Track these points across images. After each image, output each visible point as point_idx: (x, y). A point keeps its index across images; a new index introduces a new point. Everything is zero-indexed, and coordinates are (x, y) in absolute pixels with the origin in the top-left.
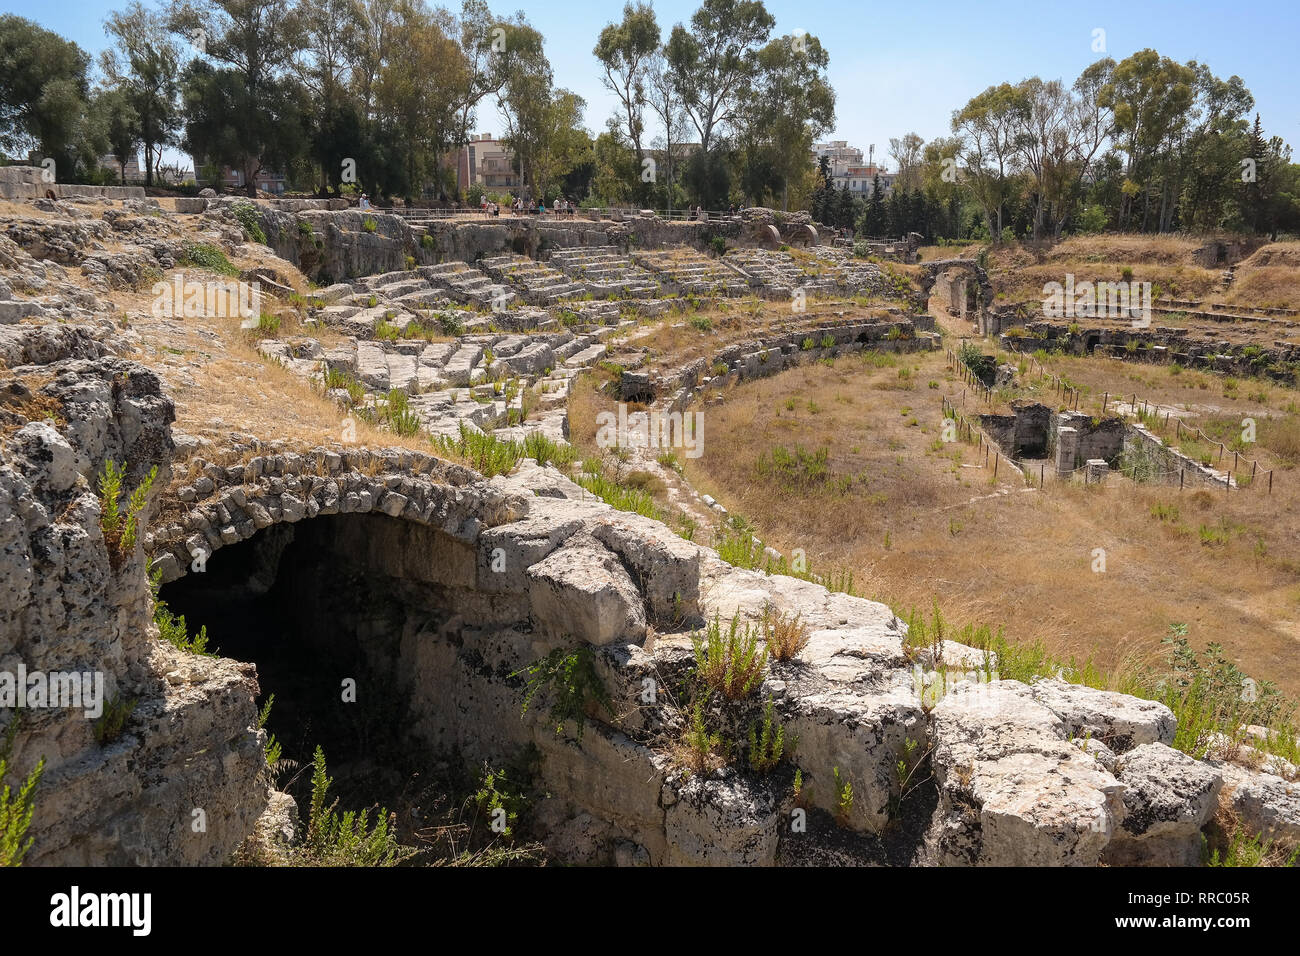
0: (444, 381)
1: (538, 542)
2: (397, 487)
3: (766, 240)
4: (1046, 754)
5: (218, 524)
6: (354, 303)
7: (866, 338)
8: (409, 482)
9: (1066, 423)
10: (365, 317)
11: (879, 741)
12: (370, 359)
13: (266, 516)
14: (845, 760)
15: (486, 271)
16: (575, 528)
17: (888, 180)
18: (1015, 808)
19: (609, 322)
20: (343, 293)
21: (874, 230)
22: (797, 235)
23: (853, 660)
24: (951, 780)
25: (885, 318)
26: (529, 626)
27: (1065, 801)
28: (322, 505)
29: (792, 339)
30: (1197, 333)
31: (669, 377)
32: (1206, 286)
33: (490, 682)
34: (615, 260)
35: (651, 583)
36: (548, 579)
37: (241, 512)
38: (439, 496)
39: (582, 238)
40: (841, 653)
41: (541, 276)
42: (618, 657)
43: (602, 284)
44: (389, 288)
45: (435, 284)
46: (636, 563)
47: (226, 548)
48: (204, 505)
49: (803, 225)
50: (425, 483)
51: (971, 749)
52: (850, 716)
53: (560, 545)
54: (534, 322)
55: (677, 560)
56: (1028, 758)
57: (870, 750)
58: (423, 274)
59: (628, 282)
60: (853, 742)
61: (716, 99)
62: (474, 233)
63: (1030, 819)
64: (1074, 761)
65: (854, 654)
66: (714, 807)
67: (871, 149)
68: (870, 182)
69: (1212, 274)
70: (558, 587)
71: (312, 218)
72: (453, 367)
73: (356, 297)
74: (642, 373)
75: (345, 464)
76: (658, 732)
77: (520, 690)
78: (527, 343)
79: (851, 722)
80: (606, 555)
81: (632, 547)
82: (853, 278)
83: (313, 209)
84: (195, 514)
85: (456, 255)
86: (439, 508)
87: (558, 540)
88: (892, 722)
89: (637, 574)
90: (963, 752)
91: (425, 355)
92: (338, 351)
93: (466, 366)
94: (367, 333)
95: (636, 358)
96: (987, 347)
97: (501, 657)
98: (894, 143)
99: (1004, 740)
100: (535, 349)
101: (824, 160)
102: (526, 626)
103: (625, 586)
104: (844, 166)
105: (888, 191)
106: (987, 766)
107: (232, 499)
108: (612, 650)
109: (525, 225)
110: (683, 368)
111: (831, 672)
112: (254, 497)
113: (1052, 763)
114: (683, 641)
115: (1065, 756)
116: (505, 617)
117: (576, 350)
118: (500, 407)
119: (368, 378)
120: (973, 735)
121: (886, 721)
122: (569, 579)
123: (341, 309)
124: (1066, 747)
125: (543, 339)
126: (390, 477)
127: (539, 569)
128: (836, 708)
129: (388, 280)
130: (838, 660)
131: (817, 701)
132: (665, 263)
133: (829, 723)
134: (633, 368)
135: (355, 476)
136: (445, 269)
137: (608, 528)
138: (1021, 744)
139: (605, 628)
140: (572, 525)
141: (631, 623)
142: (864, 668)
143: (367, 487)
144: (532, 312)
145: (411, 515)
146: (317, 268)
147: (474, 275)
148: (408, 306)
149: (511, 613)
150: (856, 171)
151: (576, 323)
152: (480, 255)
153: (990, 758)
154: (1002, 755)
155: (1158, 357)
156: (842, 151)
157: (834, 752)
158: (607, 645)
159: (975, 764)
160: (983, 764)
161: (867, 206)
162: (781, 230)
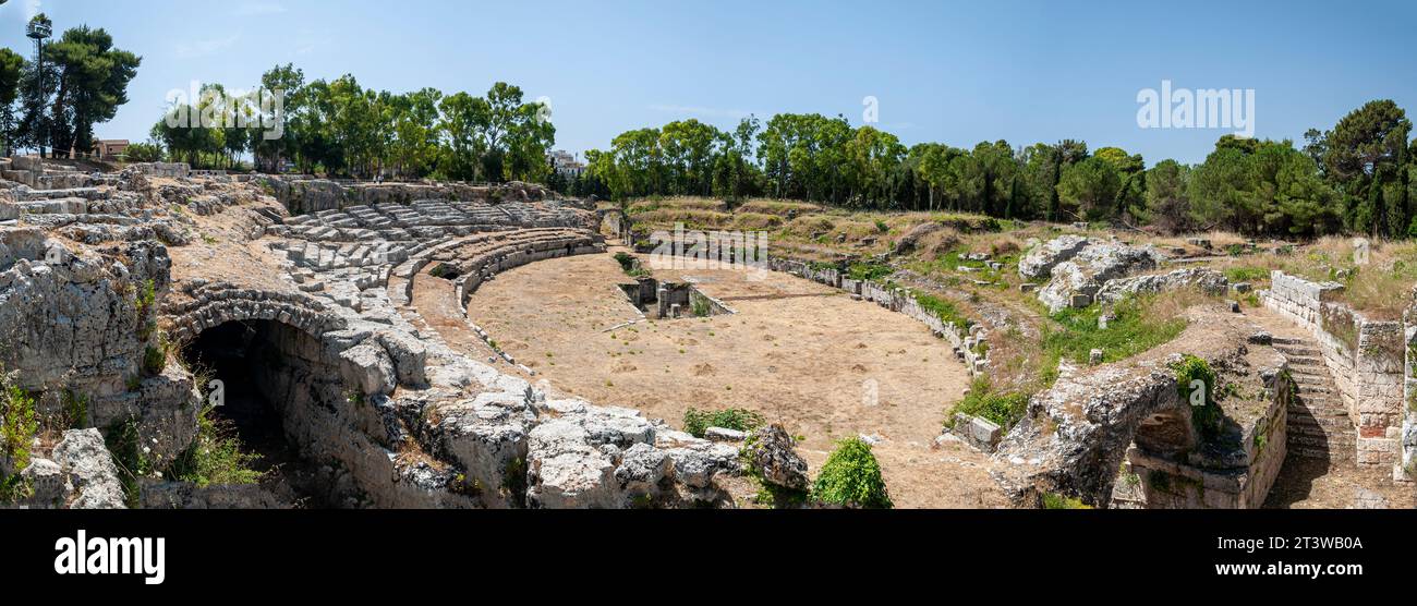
0: (347, 264)
1: (347, 341)
2: (287, 309)
3: (520, 197)
4: (578, 453)
5: (206, 317)
6: (310, 224)
7: (569, 247)
8: (293, 307)
9: (663, 287)
10: (314, 231)
11: (499, 449)
12: (311, 252)
13: (225, 316)
14: (482, 459)
15: (377, 210)
16: (368, 335)
17: (584, 169)
18: (556, 483)
19: (437, 237)
20: (305, 219)
21: (575, 193)
22: (535, 196)
23: (496, 408)
25: (579, 236)
27: (581, 477)
28: (251, 314)
29: (532, 247)
34: (443, 206)
35: (399, 365)
36: (347, 359)
37: (216, 313)
38: (308, 316)
39: (428, 195)
40: (489, 405)
41: (405, 215)
42: (377, 401)
43: (435, 218)
44: (327, 217)
45: (351, 216)
47: (209, 329)
48: (201, 309)
49: (539, 190)
50: (300, 308)
51: (543, 453)
52: (484, 436)
53: (358, 343)
54: (399, 236)
55: (413, 354)
57: (493, 455)
58: (346, 211)
59: (448, 217)
60: (485, 449)
61: (497, 130)
62: (373, 193)
64: (591, 456)
65: (497, 405)
67: (577, 155)
68: (576, 171)
69: (724, 215)
70: (352, 363)
71: (296, 184)
72: (354, 257)
73: (311, 221)
74: (452, 263)
75: (265, 296)
76: (393, 441)
78: (393, 246)
79: (484, 439)
80: (379, 349)
81: (392, 346)
82: (562, 217)
83: (298, 179)
84: (198, 312)
85: (364, 202)
86: (306, 321)
87: (358, 340)
88: (507, 439)
89: (394, 360)
91: (340, 251)
92: (296, 246)
93: (360, 256)
94: (312, 239)
95: (450, 255)
96: (629, 251)
98: (587, 153)
99: (559, 447)
100: (398, 250)
101: (553, 159)
102: (340, 382)
103: (385, 366)
104: (563, 162)
105: (584, 176)
106: (549, 461)
107: (213, 307)
108: (376, 397)
109: (399, 187)
110: (474, 260)
111: (482, 414)
112: (222, 307)
113: (579, 458)
114: (411, 395)
115: (587, 454)
116: (331, 377)
117: (419, 250)
118: (374, 278)
119: (308, 260)
120: (546, 445)
121: (504, 439)
122: (357, 360)
123: (302, 227)
124: (588, 448)
125: (403, 244)
126: (284, 304)
127: (344, 354)
128: (478, 432)
129: (328, 214)
130: (487, 408)
131: (468, 428)
132: (469, 208)
133: (474, 440)
134: (448, 260)
135: (268, 302)
136: (357, 209)
137: (381, 336)
138: (567, 448)
139: (372, 385)
140: (365, 334)
141: (386, 384)
142: (499, 412)
143: (273, 308)
144: (399, 231)
145: (292, 323)
146: (297, 207)
147: (371, 212)
148: (336, 226)
149: (334, 375)
150: (569, 165)
151: (420, 237)
152: (376, 202)
153: (551, 457)
154: (557, 455)
156: (562, 155)
157: (477, 455)
158: (373, 394)
159: (543, 460)
160: (547, 460)
161: (573, 181)
162: (528, 193)
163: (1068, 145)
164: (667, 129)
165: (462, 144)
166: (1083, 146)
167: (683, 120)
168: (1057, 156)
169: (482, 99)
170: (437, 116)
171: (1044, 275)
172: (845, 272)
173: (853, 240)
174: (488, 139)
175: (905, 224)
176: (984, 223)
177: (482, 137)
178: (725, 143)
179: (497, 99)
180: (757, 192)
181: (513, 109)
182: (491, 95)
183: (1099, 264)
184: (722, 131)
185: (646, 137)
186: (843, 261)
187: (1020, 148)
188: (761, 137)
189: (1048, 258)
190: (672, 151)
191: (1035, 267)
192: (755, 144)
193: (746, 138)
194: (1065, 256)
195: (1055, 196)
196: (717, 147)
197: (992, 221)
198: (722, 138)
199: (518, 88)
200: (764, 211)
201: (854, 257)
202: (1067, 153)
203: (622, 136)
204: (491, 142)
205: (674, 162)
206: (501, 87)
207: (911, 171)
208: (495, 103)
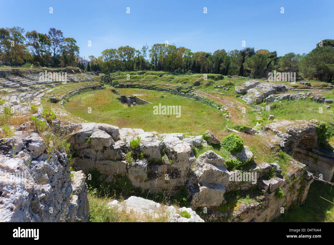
1: (89, 132)
3: (72, 72)
7: (94, 88)
9: (128, 98)
14: (155, 152)
15: (10, 80)
16: (94, 128)
18: (182, 151)
19: (44, 88)
21: (89, 70)
22: (77, 71)
24: (171, 150)
25: (96, 85)
26: (90, 147)
27: (186, 148)
29: (81, 89)
30: (141, 84)
31: (60, 98)
32: (140, 78)
33: (82, 159)
35: (113, 134)
36: (96, 138)
41: (24, 81)
43: (39, 81)
46: (110, 132)
53: (93, 131)
54: (26, 90)
56: (179, 144)
60: (156, 149)
61: (55, 47)
63: (184, 152)
65: (148, 137)
66: (138, 166)
67: (84, 57)
69: (141, 76)
72: (12, 101)
74: (54, 98)
77: (90, 159)
78: (27, 94)
80: (103, 131)
81: (107, 129)
82: (89, 79)
90: (171, 146)
93: (15, 100)
95: (52, 95)
96: (113, 88)
97: (84, 154)
100: (29, 95)
104: (80, 60)
106: (175, 147)
110: (62, 96)
111: (146, 140)
113: (182, 144)
117: (38, 94)
120: (171, 143)
125: (30, 93)
127: (93, 137)
133: (152, 148)
134: (52, 97)
137: (101, 127)
138: (177, 143)
144: (24, 88)
147: (7, 81)
150: (83, 61)
151: (37, 89)
154: (176, 145)
155: (137, 87)
157: (153, 152)
159: (173, 147)
162: (74, 71)
163: (248, 49)
164: (119, 49)
165: (40, 52)
166: (253, 49)
167: (124, 46)
168: (243, 54)
169: (46, 34)
170: (25, 40)
171: (244, 93)
172: (180, 91)
173: (181, 82)
174: (52, 51)
175: (195, 77)
176: (219, 77)
177: (49, 49)
178: (138, 53)
179: (53, 35)
180: (148, 69)
181: (60, 39)
182: (50, 33)
183: (266, 90)
184: (137, 49)
185: (112, 52)
186: (179, 88)
187: (229, 51)
188: (150, 51)
189: (246, 87)
190: (121, 56)
191: (241, 90)
192: (148, 53)
193: (144, 51)
194: (251, 87)
195: (242, 67)
196: (136, 55)
197: (221, 76)
198: (137, 52)
199: (60, 31)
200: (152, 74)
201: (182, 87)
202: (247, 52)
203: (104, 51)
204: (53, 52)
205: (123, 60)
206: (53, 30)
207: (195, 61)
208: (52, 36)
